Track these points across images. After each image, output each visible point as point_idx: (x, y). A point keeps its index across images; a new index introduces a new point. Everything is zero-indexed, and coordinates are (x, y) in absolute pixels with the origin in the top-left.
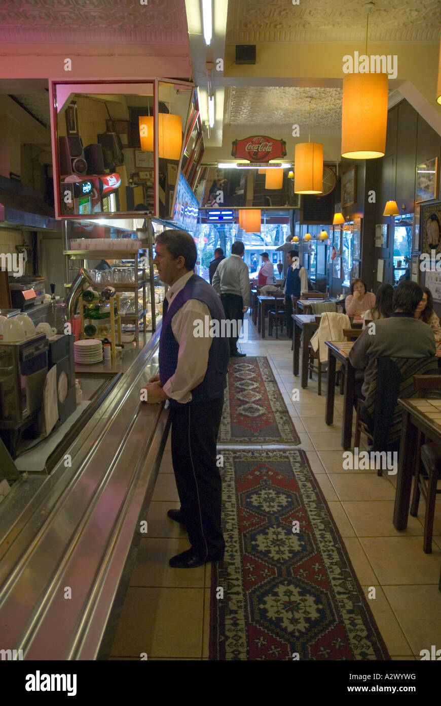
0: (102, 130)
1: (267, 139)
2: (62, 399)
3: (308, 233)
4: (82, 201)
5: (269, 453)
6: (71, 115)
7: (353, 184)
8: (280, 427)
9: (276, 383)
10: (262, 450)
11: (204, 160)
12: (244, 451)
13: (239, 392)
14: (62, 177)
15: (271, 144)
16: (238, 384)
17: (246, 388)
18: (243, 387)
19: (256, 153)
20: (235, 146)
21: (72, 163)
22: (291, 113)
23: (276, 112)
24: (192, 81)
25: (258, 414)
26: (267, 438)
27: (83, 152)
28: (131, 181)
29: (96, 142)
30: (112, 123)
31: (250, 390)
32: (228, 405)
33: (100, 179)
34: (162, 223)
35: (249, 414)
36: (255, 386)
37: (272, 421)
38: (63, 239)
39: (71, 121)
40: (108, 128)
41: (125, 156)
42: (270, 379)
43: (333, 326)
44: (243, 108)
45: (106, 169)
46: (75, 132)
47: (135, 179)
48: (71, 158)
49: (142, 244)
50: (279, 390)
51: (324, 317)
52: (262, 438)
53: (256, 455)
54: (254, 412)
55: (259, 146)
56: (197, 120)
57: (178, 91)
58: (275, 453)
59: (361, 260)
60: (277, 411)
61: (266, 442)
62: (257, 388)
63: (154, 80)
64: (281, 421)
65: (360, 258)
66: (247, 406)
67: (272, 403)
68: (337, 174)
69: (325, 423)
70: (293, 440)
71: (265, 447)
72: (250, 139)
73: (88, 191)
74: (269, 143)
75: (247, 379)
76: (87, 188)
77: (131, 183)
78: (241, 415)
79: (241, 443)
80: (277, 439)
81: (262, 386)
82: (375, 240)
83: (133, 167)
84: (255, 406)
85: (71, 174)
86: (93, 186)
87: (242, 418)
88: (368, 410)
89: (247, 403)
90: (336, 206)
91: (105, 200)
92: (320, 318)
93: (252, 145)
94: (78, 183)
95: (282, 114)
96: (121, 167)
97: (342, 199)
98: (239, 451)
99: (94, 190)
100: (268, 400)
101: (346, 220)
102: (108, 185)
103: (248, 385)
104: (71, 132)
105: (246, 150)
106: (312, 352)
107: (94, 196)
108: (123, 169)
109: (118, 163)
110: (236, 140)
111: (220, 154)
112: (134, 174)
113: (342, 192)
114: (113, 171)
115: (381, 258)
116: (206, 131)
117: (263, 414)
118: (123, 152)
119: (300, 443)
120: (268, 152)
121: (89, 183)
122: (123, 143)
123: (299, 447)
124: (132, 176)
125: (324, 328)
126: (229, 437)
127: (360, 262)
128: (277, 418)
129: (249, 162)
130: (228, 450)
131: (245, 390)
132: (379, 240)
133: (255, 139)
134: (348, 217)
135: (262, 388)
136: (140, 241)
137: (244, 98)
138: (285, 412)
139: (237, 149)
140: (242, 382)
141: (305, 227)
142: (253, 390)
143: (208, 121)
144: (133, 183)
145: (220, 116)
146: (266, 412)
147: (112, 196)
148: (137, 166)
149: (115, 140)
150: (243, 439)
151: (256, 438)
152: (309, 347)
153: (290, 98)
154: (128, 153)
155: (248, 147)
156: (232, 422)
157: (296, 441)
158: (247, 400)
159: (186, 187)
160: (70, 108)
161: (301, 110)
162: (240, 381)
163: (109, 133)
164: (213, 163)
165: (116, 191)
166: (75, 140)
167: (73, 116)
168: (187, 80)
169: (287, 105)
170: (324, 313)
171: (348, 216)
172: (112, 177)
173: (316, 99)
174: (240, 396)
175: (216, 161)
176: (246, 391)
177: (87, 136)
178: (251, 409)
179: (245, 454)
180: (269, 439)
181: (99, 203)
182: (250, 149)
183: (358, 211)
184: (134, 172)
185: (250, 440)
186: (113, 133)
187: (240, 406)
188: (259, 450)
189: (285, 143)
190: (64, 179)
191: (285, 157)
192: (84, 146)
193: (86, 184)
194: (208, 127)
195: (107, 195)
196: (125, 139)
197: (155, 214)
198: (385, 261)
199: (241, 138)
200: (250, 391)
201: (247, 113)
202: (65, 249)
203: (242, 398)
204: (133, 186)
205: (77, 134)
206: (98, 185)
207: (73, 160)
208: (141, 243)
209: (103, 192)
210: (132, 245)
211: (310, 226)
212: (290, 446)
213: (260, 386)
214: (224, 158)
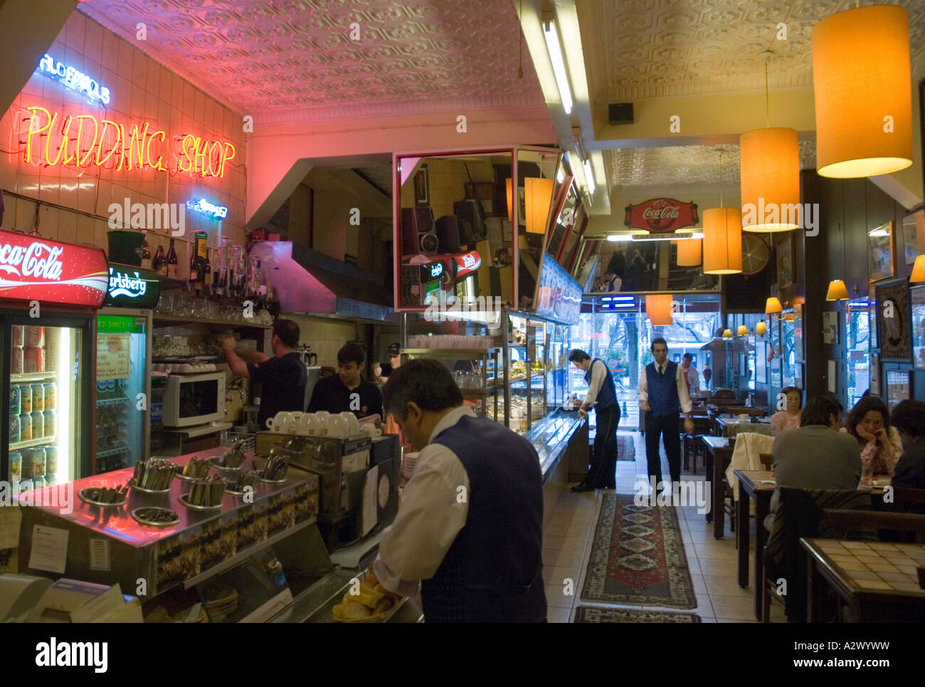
0: (460, 196)
1: (672, 202)
2: (382, 504)
3: (744, 324)
4: (430, 286)
5: (650, 615)
6: (421, 181)
7: (790, 257)
8: (672, 586)
9: (679, 531)
10: (641, 612)
11: (588, 232)
12: (617, 610)
13: (624, 540)
14: (404, 258)
15: (677, 208)
16: (625, 530)
17: (635, 534)
18: (631, 533)
19: (658, 221)
20: (629, 214)
21: (420, 241)
22: (698, 169)
23: (680, 170)
24: (558, 147)
25: (645, 567)
26: (652, 598)
27: (434, 226)
28: (496, 259)
29: (450, 212)
30: (472, 187)
31: (640, 537)
32: (607, 554)
33: (453, 259)
34: (523, 315)
35: (633, 568)
36: (648, 533)
37: (662, 577)
38: (401, 335)
39: (421, 189)
40: (467, 193)
41: (488, 226)
42: (671, 525)
43: (752, 452)
44: (634, 167)
45: (462, 246)
46: (426, 201)
47: (503, 256)
48: (419, 234)
49: (494, 342)
50: (681, 540)
51: (740, 439)
52: (644, 597)
53: (632, 616)
54: (640, 565)
55: (661, 212)
56: (571, 184)
57: (543, 157)
58: (658, 616)
59: (804, 362)
60: (673, 565)
61: (648, 602)
62: (651, 535)
63: (513, 149)
64: (676, 579)
65: (804, 359)
66: (634, 556)
67: (667, 555)
68: (771, 245)
69: (738, 585)
70: (687, 603)
71: (646, 608)
72: (649, 204)
73: (438, 274)
74: (674, 207)
75: (640, 524)
76: (437, 271)
77: (497, 263)
78: (622, 567)
79: (615, 601)
80: (664, 600)
81: (658, 534)
82: (823, 335)
83: (500, 241)
84: (643, 558)
85: (418, 254)
86: (445, 268)
87: (623, 572)
88: (775, 558)
89: (633, 553)
90: (772, 287)
91: (459, 285)
92: (735, 440)
93: (652, 210)
94: (426, 264)
95: (687, 171)
96: (484, 241)
97: (778, 279)
98: (611, 610)
99: (447, 273)
100: (663, 551)
101: (784, 307)
102: (464, 266)
103: (640, 531)
104: (420, 201)
105: (644, 217)
106: (728, 488)
107: (446, 279)
108: (485, 245)
109: (480, 237)
110: (630, 205)
111: (609, 224)
112: (501, 251)
113: (779, 268)
114: (472, 248)
115: (832, 359)
116: (585, 197)
117: (652, 569)
118: (486, 223)
119: (696, 607)
120: (674, 220)
121: (439, 265)
122: (486, 210)
123: (693, 611)
124: (498, 253)
125: (739, 454)
126: (601, 592)
127: (803, 365)
128: (671, 574)
129: (647, 233)
130: (597, 608)
131: (634, 537)
132: (828, 334)
133: (655, 203)
134: (787, 303)
135: (659, 536)
136: (492, 338)
137: (633, 155)
138: (684, 567)
139: (632, 218)
140: (631, 527)
141: (740, 316)
142: (646, 538)
143: (587, 186)
144: (499, 263)
145: (602, 180)
146: (657, 566)
147: (469, 280)
148: (506, 240)
149: (476, 207)
150: (618, 596)
151: (636, 596)
152: (724, 480)
153: (694, 153)
154: (493, 224)
155: (647, 214)
156: (608, 575)
157: (690, 602)
158: (634, 550)
159: (557, 270)
160: (420, 173)
161: (712, 166)
162: (628, 525)
163: (469, 200)
164: (601, 235)
165: (474, 274)
166: (424, 211)
167: (424, 184)
168: (551, 146)
169: (692, 160)
170: (741, 434)
171: (786, 301)
172: (469, 257)
173: (728, 151)
174: (625, 545)
175: (605, 233)
176: (635, 539)
177: (440, 207)
178: (638, 562)
179: (618, 614)
180: (654, 599)
181: (452, 290)
182: (650, 216)
183: (798, 294)
184: (501, 248)
185: (628, 598)
186: (473, 201)
187: (623, 557)
188: (638, 611)
189: (696, 206)
190: (410, 259)
191: (696, 225)
192: (436, 218)
193: (435, 265)
194: (587, 194)
195: (463, 278)
196: (488, 206)
197: (513, 306)
198: (837, 363)
199: (637, 202)
200: (641, 539)
201: (641, 172)
202: (403, 347)
203: (627, 547)
204: (499, 266)
205: (428, 204)
206: (451, 266)
207: (421, 236)
208: (493, 340)
209: (457, 276)
210: (481, 343)
211: (746, 315)
212: (681, 609)
213: (655, 533)
214: (616, 229)
